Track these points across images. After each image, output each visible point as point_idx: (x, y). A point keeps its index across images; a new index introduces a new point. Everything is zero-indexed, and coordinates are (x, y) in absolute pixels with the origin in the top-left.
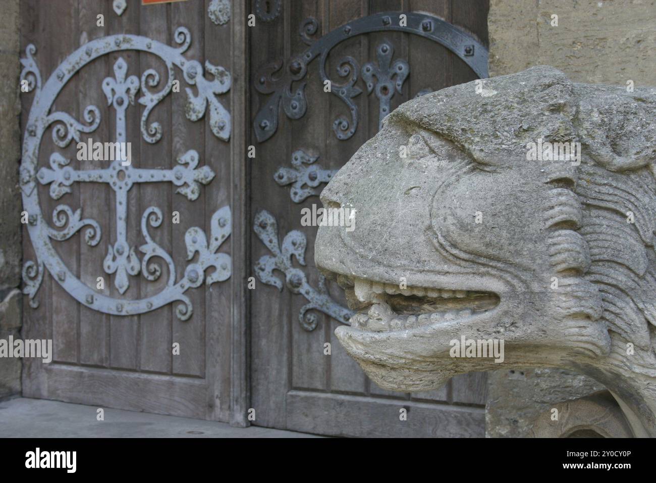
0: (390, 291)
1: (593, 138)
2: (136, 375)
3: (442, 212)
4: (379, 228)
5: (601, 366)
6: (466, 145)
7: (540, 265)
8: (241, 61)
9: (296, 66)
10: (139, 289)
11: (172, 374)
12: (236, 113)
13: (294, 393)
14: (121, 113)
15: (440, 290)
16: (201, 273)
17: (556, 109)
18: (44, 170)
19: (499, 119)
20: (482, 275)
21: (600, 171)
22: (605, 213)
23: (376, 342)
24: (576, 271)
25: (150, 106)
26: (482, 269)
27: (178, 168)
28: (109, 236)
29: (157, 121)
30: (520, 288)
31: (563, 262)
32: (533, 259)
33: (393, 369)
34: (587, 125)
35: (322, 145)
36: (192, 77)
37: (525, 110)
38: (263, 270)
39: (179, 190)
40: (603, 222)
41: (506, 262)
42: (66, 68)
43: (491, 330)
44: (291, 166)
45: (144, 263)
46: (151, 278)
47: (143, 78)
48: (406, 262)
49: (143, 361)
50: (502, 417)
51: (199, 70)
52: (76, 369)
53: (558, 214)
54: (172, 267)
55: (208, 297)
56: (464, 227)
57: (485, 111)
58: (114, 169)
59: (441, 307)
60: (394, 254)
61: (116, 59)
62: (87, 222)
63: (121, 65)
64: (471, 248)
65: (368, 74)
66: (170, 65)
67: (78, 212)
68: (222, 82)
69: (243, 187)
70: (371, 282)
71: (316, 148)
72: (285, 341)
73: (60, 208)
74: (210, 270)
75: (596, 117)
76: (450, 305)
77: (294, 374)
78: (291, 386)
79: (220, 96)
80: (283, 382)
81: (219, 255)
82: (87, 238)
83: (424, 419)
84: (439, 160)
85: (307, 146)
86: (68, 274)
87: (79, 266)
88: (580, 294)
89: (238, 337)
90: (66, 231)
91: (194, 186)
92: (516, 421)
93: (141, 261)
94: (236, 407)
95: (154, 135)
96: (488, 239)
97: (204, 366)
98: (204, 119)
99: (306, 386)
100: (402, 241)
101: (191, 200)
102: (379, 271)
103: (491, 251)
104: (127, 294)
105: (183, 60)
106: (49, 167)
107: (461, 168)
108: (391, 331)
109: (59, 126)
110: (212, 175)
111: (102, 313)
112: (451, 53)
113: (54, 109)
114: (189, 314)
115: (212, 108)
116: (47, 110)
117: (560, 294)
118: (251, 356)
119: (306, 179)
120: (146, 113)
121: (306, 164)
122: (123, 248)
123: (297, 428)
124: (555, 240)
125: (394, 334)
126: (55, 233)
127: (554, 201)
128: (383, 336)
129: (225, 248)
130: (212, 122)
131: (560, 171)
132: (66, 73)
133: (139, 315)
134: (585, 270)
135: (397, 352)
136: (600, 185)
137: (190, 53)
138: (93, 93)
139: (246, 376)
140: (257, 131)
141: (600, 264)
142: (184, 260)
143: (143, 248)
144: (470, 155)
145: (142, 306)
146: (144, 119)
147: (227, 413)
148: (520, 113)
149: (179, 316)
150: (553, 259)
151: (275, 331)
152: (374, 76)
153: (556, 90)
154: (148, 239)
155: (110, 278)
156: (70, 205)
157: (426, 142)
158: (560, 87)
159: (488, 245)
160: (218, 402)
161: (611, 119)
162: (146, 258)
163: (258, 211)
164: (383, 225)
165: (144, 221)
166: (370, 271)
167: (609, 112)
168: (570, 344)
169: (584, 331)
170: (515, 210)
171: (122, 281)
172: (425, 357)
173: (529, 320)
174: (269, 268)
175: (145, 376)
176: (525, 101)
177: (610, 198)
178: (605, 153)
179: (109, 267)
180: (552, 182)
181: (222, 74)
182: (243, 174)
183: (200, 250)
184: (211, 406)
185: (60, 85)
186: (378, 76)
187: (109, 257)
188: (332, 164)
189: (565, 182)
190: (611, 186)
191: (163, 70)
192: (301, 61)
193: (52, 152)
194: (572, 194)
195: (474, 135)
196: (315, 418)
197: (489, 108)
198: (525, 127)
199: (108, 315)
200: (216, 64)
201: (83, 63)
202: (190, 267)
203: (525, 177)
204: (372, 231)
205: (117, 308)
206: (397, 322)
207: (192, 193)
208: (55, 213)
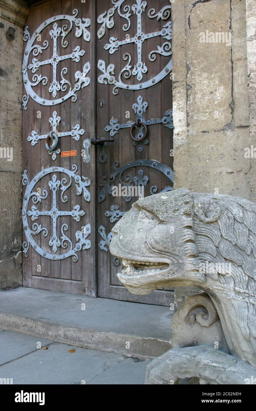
0: (134, 263)
1: (199, 212)
2: (60, 280)
3: (150, 237)
4: (129, 242)
5: (203, 286)
6: (157, 215)
7: (182, 254)
8: (93, 175)
9: (111, 177)
10: (61, 251)
11: (71, 280)
12: (92, 193)
13: (112, 286)
14: (54, 192)
15: (150, 262)
16: (81, 246)
17: (187, 203)
18: (29, 211)
19: (168, 206)
20: (163, 257)
21: (201, 223)
22: (203, 237)
23: (129, 279)
24: (194, 256)
25: (64, 190)
26: (163, 256)
27: (73, 211)
28: (50, 233)
29: (66, 195)
30: (175, 262)
31: (189, 253)
32: (180, 252)
33: (135, 288)
34: (197, 208)
35: (120, 203)
36: (78, 181)
37: (177, 203)
38: (101, 245)
39: (73, 218)
40: (202, 239)
41: (171, 253)
42: (37, 177)
43: (166, 275)
44: (110, 210)
45: (62, 243)
46: (64, 247)
47: (62, 181)
48: (138, 253)
49: (62, 275)
50: (179, 296)
51: (80, 178)
52: (40, 278)
53: (187, 238)
54: (71, 244)
55: (83, 254)
56: (156, 242)
57: (164, 204)
58: (52, 211)
59: (150, 267)
60: (134, 251)
61: (53, 175)
62: (43, 229)
63: (54, 177)
64: (159, 249)
65: (135, 180)
66: (70, 177)
67: (41, 225)
68: (87, 183)
69: (94, 217)
70: (127, 260)
71: (118, 204)
72: (109, 269)
73: (35, 224)
74: (84, 245)
75: (200, 205)
76: (153, 267)
77: (112, 280)
78: (111, 284)
79: (86, 187)
80: (108, 283)
81: (87, 240)
82: (43, 234)
83: (155, 295)
84: (149, 219)
85: (116, 204)
86: (37, 246)
87: (41, 243)
88: (195, 263)
89: (93, 267)
90: (36, 232)
91: (78, 217)
92: (184, 297)
93: (61, 242)
94: (93, 291)
95: (65, 200)
96: (164, 246)
97: (82, 277)
98: (82, 195)
99: (116, 284)
100: (137, 246)
101: (77, 222)
102: (130, 256)
103: (166, 250)
104: (57, 253)
105: (75, 175)
106: (31, 210)
107: (156, 222)
108: (134, 275)
109: (34, 197)
110: (84, 213)
111: (49, 259)
112: (162, 173)
113: (33, 191)
114: (77, 260)
115: (84, 191)
116: (31, 191)
117: (188, 263)
118: (97, 274)
119: (115, 215)
120: (62, 193)
121: (115, 210)
122: (55, 237)
123: (113, 298)
124: (186, 246)
125: (135, 277)
126: (33, 232)
127: (186, 233)
128: (131, 277)
129: (89, 238)
130: (84, 196)
131: (188, 224)
132: (37, 179)
133: (61, 260)
134: (196, 256)
135: (136, 282)
136: (201, 227)
137: (77, 173)
138: (45, 186)
139: (96, 281)
140: (99, 199)
141: (202, 253)
142: (75, 241)
143: (62, 238)
144: (159, 219)
145: (61, 257)
146: (62, 194)
147: (90, 293)
148: (175, 204)
149: (74, 260)
150: (186, 252)
151: (105, 265)
152: (137, 181)
153: (187, 197)
154: (63, 234)
155: (51, 247)
156: (38, 223)
157: (145, 214)
158: (188, 196)
159: (164, 248)
160: (87, 289)
161: (205, 206)
162: (63, 241)
163: (99, 226)
164: (131, 241)
165: (62, 229)
166: (127, 256)
167: (204, 203)
168: (192, 279)
169: (197, 275)
170: (173, 236)
171: (55, 248)
172: (145, 284)
173: (179, 272)
174: (103, 245)
175: (63, 280)
176: (177, 200)
177: (204, 232)
178: (203, 217)
179: (51, 244)
180: (185, 227)
181: (87, 180)
182: (94, 213)
183: (81, 238)
184: (85, 291)
185: (35, 183)
186: (139, 181)
187: (51, 240)
188: (124, 210)
189: (189, 227)
190: (205, 228)
191: (68, 178)
192: (114, 175)
193: (32, 205)
194: (192, 231)
195: (160, 212)
196: (119, 295)
197: (165, 203)
198: (176, 209)
199: (51, 260)
200: (85, 177)
201: (42, 176)
202: (77, 244)
203: (177, 225)
204: (127, 243)
205: (53, 258)
206: (136, 273)
207: (77, 219)
208: (33, 225)
